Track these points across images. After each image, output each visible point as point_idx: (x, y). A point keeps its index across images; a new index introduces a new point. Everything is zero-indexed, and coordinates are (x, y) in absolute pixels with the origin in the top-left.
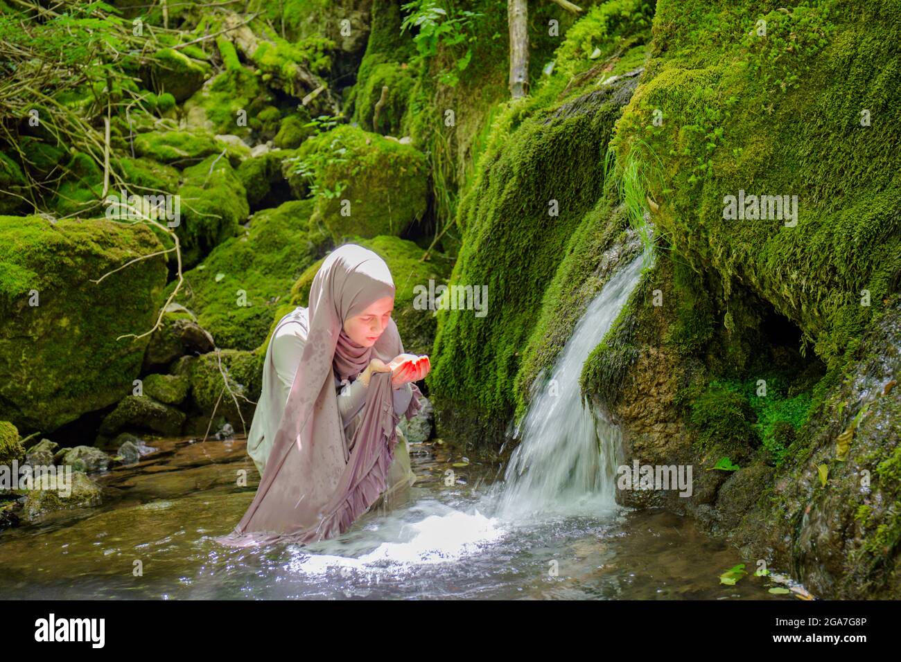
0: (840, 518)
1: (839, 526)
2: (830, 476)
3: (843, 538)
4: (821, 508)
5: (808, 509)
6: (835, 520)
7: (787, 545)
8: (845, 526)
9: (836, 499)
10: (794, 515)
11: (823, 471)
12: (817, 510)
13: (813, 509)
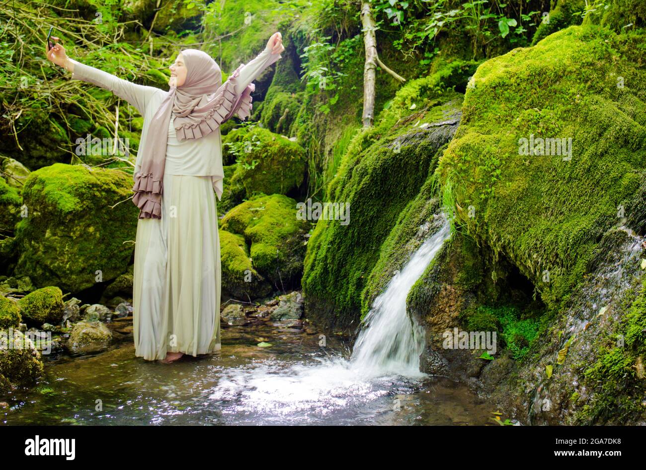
0: (560, 397)
1: (559, 402)
2: (553, 372)
3: (560, 408)
4: (548, 389)
5: (539, 389)
6: (557, 398)
7: (525, 408)
8: (562, 401)
9: (558, 386)
10: (530, 391)
11: (549, 369)
12: (545, 390)
13: (542, 389)
